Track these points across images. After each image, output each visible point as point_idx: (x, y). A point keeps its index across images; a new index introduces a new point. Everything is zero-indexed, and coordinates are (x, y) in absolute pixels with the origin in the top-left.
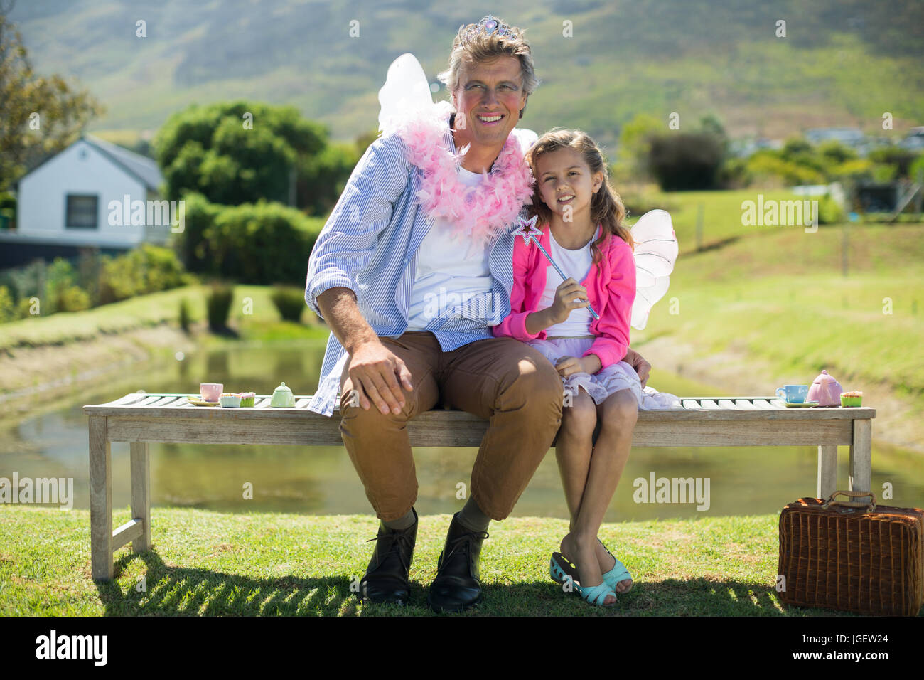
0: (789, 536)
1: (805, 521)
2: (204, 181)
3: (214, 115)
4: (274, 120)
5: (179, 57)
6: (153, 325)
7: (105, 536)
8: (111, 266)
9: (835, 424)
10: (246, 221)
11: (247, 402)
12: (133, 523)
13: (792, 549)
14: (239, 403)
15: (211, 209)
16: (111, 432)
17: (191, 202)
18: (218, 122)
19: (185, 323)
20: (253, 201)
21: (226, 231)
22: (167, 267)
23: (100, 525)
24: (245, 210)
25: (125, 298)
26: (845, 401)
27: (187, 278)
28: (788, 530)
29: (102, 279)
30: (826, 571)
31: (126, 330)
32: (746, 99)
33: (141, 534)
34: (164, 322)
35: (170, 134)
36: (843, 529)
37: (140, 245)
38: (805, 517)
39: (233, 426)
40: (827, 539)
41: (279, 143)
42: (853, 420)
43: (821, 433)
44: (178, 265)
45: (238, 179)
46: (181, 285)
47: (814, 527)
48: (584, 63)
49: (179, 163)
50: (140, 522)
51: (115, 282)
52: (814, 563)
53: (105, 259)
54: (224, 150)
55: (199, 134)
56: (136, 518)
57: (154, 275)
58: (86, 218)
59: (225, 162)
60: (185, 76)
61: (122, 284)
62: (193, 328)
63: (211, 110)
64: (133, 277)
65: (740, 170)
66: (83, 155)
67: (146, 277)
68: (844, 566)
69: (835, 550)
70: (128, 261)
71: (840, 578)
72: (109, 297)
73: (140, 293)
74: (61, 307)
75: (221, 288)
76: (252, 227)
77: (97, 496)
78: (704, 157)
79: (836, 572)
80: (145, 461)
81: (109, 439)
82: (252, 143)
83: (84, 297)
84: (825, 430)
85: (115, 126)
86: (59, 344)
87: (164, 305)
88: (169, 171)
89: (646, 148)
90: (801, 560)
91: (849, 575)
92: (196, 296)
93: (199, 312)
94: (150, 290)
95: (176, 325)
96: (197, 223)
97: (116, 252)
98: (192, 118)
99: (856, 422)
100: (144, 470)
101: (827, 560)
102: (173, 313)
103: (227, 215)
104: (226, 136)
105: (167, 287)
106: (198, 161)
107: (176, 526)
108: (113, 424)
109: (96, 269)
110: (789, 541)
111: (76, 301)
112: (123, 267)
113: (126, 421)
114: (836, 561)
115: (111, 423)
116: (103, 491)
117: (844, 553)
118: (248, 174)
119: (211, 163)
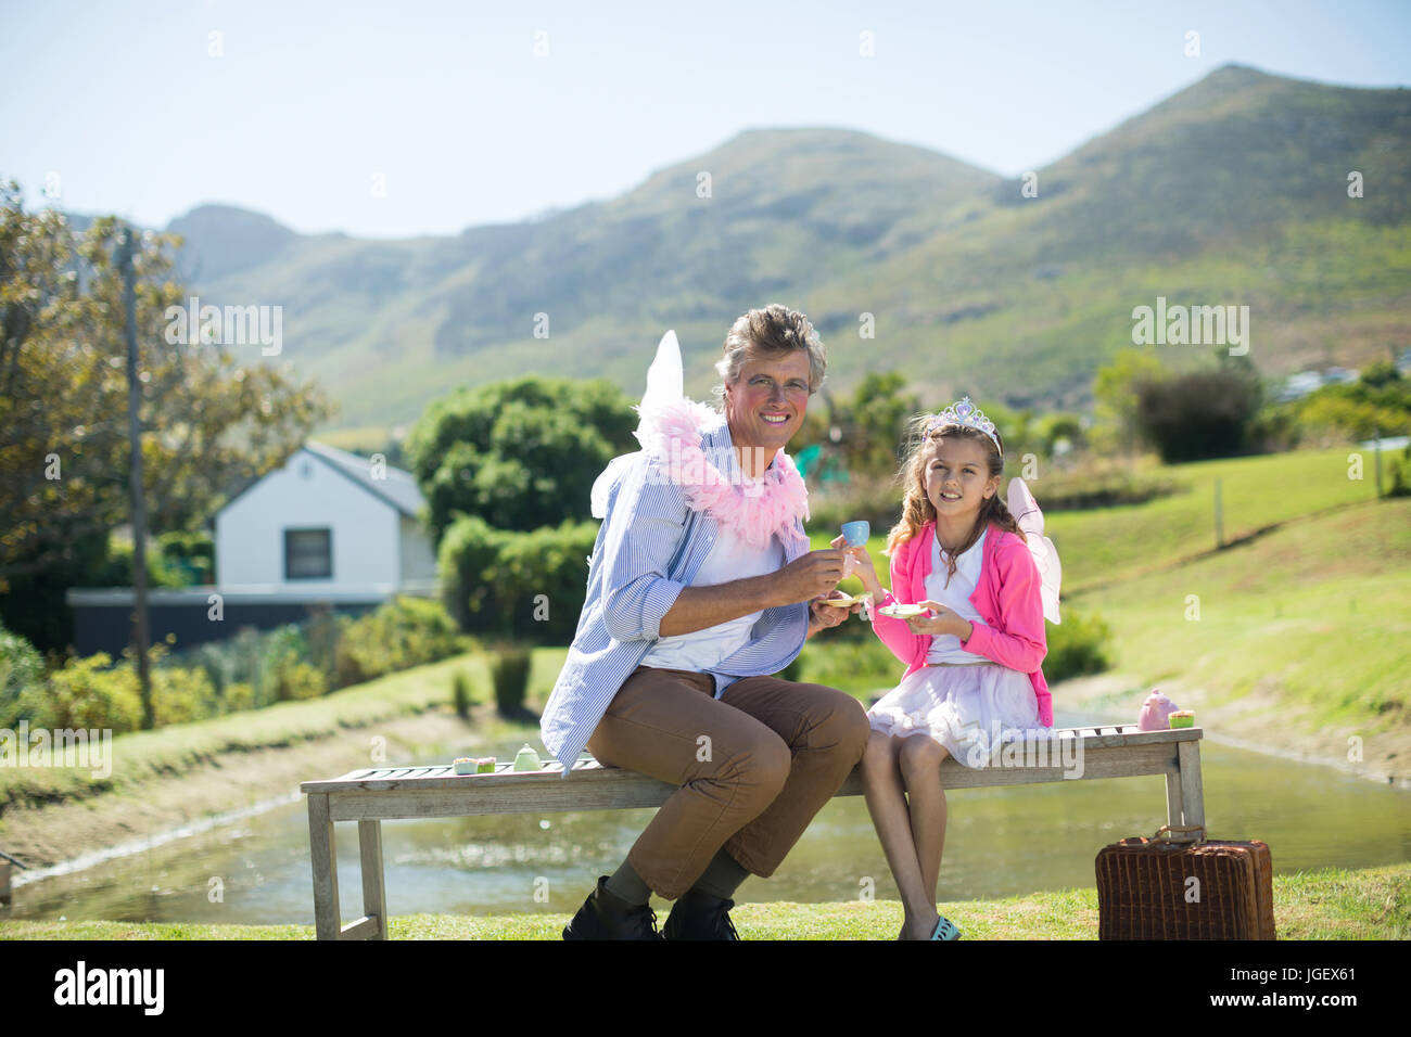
0: (1106, 881)
1: (1123, 863)
2: (483, 498)
3: (492, 401)
4: (581, 402)
5: (440, 315)
6: (418, 712)
7: (332, 929)
8: (354, 630)
9: (1156, 749)
10: (544, 551)
11: (486, 767)
12: (365, 919)
13: (1111, 895)
14: (476, 769)
15: (493, 538)
16: (333, 811)
17: (465, 530)
18: (498, 410)
19: (462, 706)
20: (555, 522)
21: (517, 568)
22: (436, 627)
23: (326, 918)
24: (544, 536)
25: (377, 675)
26: (1173, 721)
27: (464, 641)
28: (1106, 875)
29: (342, 649)
30: (1150, 918)
31: (377, 720)
32: (1305, 308)
33: (377, 932)
34: (433, 706)
35: (429, 433)
36: (1165, 868)
37: (394, 598)
38: (1122, 857)
39: (470, 795)
40: (1148, 882)
41: (588, 435)
42: (1177, 743)
43: (1142, 761)
44: (449, 622)
45: (532, 491)
46: (457, 652)
47: (1133, 868)
48: (1049, 276)
49: (444, 475)
50: (374, 919)
51: (360, 654)
52: (1137, 911)
53: (344, 620)
54: (510, 451)
55: (470, 431)
56: (369, 914)
57: (417, 640)
58: (315, 564)
59: (511, 468)
60: (449, 341)
61: (370, 656)
62: (474, 712)
63: (486, 394)
64: (386, 643)
65: (1281, 423)
66: (306, 471)
67: (405, 644)
68: (1169, 912)
69: (1159, 894)
70: (378, 622)
71: (1167, 924)
72: (352, 676)
73: (398, 668)
74: (283, 695)
75: (514, 654)
76: (555, 559)
77: (321, 884)
78: (1225, 406)
79: (1161, 920)
80: (376, 846)
81: (332, 818)
82: (547, 439)
83: (317, 677)
84: (1147, 757)
85: (353, 424)
86: (282, 745)
87: (432, 682)
88: (430, 488)
89: (1134, 401)
90: (1123, 908)
91: (1176, 922)
92: (478, 667)
93: (483, 690)
94: (412, 661)
95: (450, 710)
96: (474, 560)
97: (358, 609)
98: (460, 407)
99: (1181, 745)
100: (376, 858)
101: (1150, 905)
102: (445, 693)
103: (516, 545)
104: (510, 431)
105: (436, 657)
106: (473, 470)
107: (419, 927)
108: (335, 802)
109: (333, 635)
110: (1107, 886)
111: (306, 684)
112: (370, 631)
113: (349, 797)
114: (1160, 906)
115: (333, 800)
116: (328, 878)
117: (1168, 896)
118: (545, 485)
119: (491, 472)
